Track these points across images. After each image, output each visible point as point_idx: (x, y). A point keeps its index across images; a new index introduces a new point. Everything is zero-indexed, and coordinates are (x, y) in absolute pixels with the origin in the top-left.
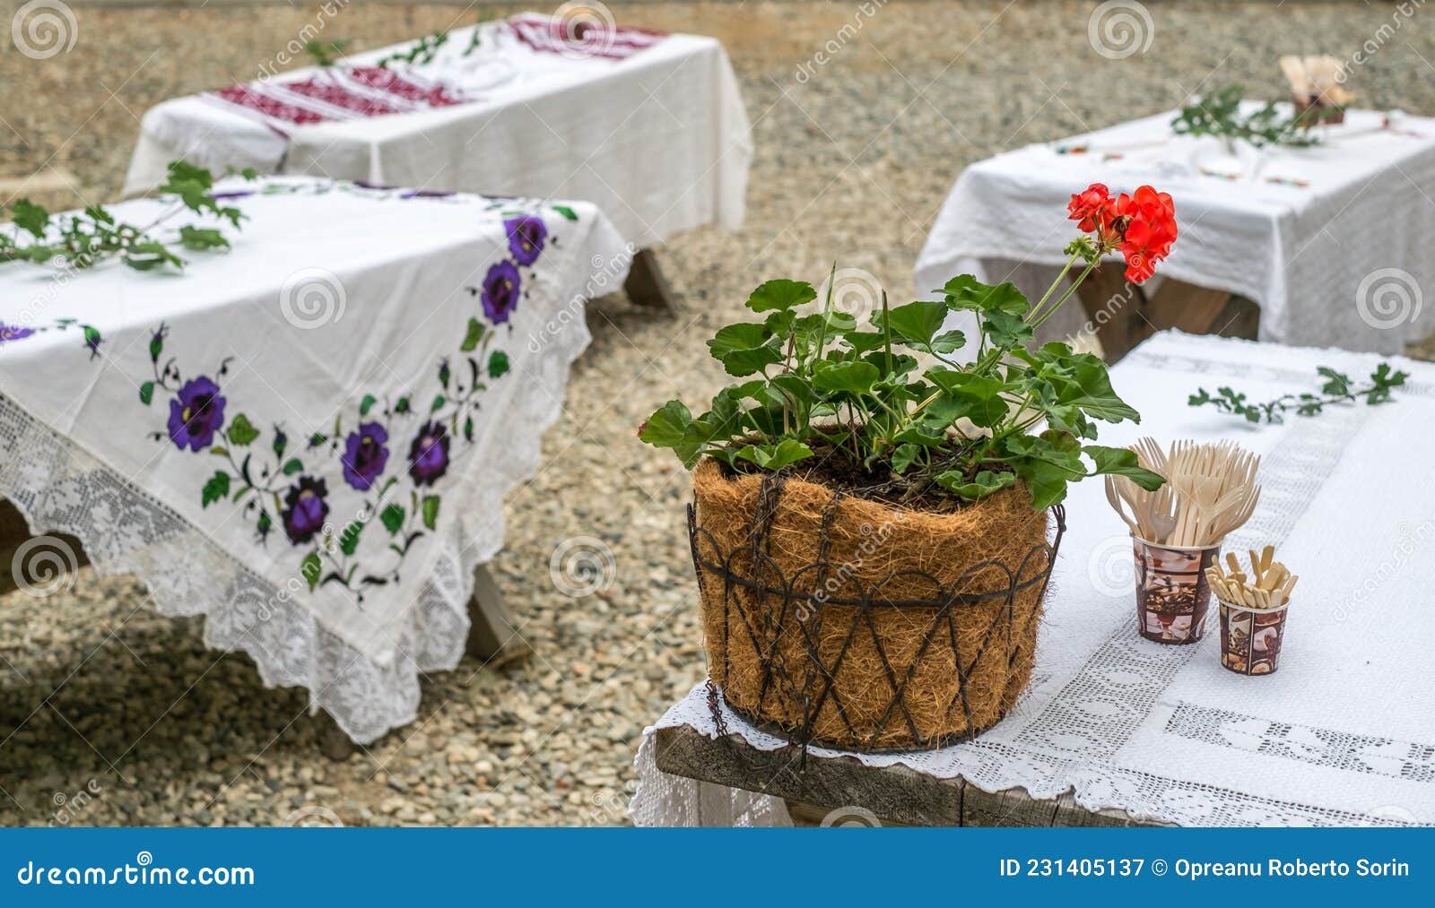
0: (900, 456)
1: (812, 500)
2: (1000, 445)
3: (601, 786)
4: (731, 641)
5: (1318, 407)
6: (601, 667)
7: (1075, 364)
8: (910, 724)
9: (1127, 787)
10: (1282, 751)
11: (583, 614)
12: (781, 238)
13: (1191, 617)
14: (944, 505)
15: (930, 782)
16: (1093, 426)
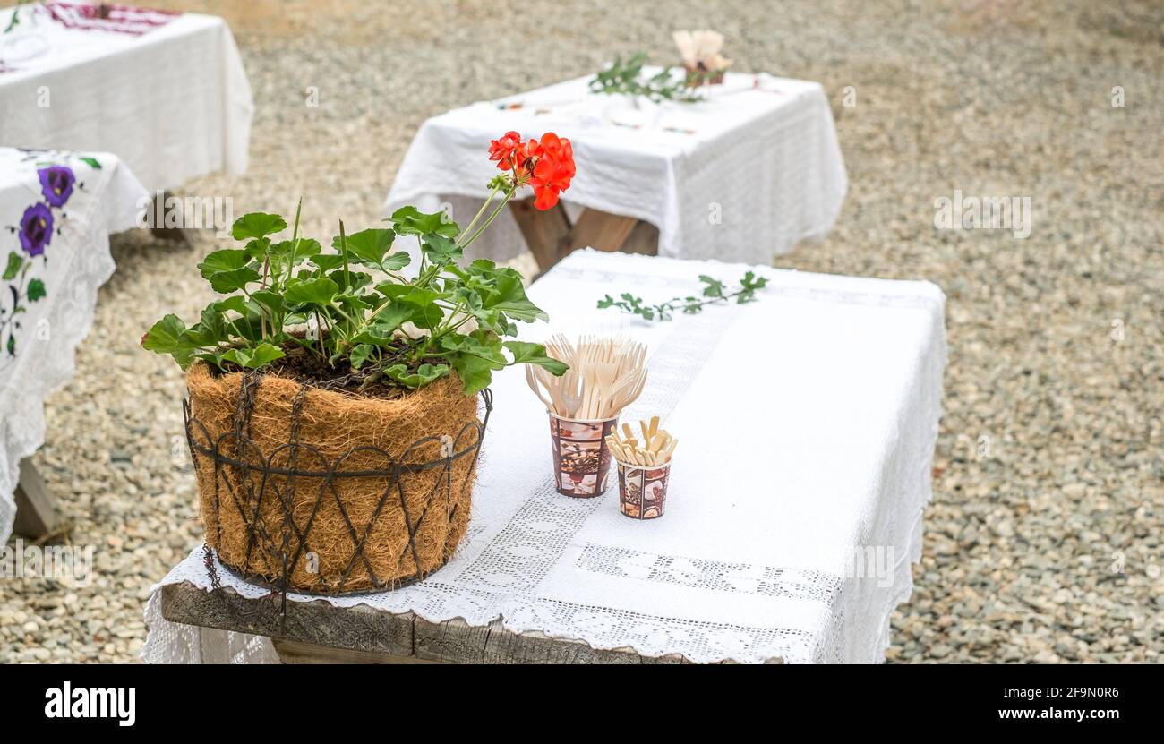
0: (356, 354)
1: (284, 392)
2: (437, 342)
3: (132, 638)
4: (222, 511)
5: (699, 307)
6: (131, 539)
7: (496, 276)
8: (370, 570)
9: (545, 612)
10: (667, 578)
11: (115, 497)
12: (281, 182)
13: (596, 475)
14: (392, 393)
15: (387, 617)
16: (514, 326)
